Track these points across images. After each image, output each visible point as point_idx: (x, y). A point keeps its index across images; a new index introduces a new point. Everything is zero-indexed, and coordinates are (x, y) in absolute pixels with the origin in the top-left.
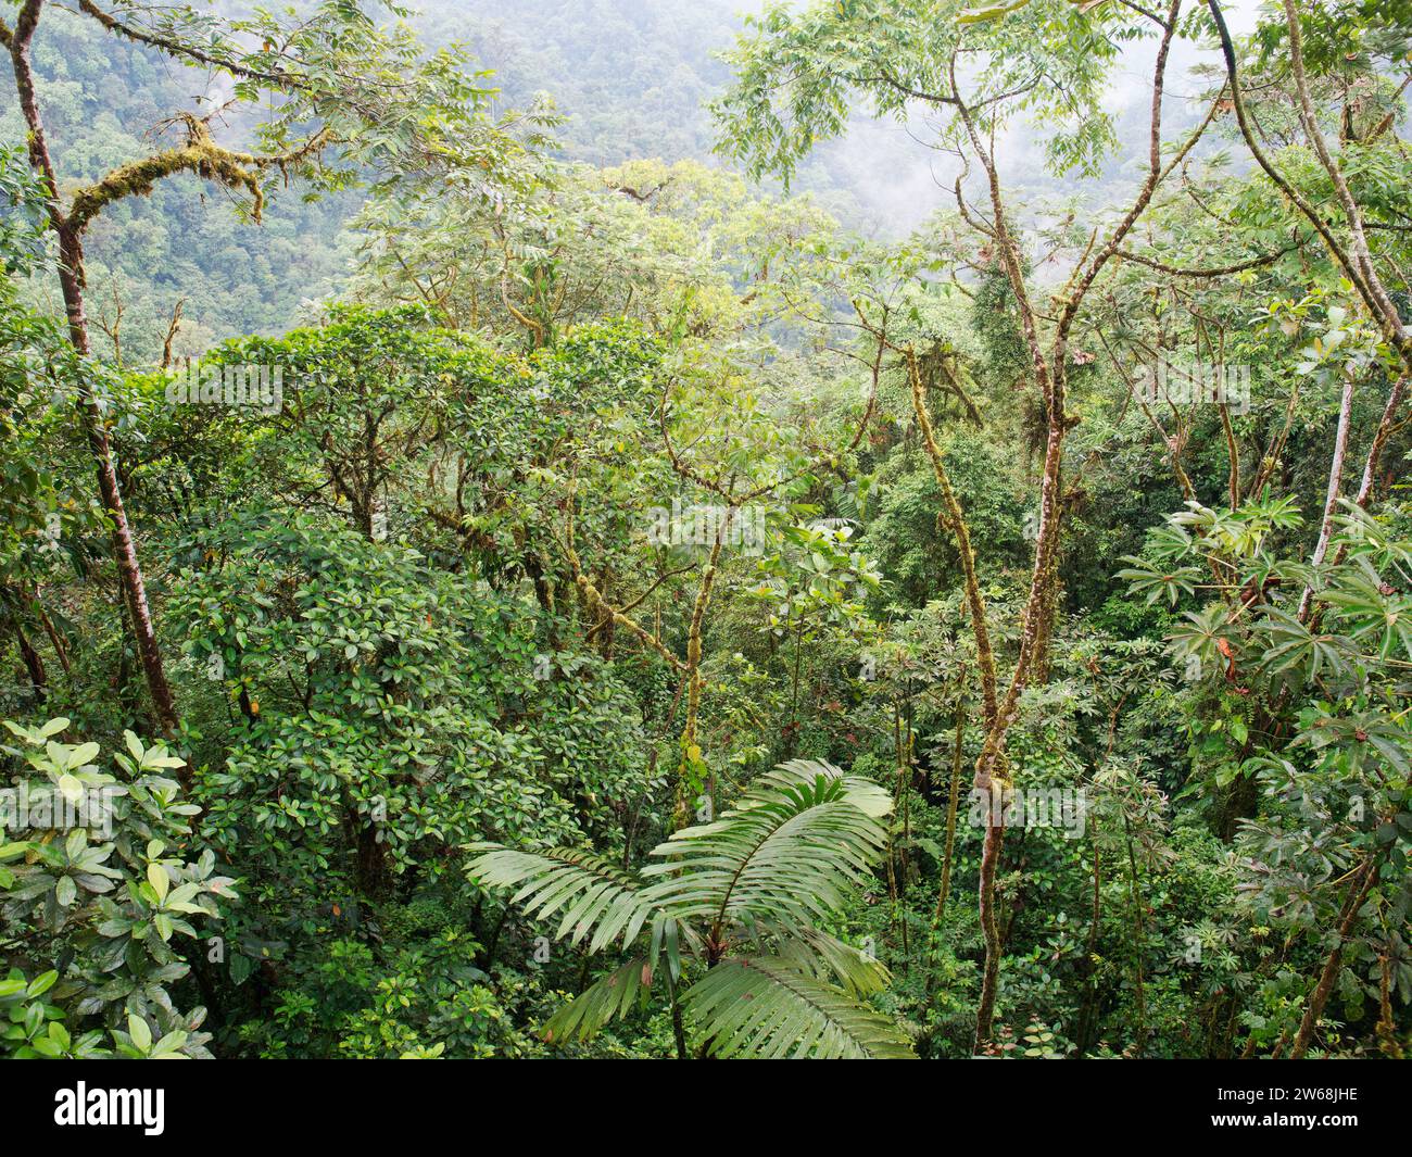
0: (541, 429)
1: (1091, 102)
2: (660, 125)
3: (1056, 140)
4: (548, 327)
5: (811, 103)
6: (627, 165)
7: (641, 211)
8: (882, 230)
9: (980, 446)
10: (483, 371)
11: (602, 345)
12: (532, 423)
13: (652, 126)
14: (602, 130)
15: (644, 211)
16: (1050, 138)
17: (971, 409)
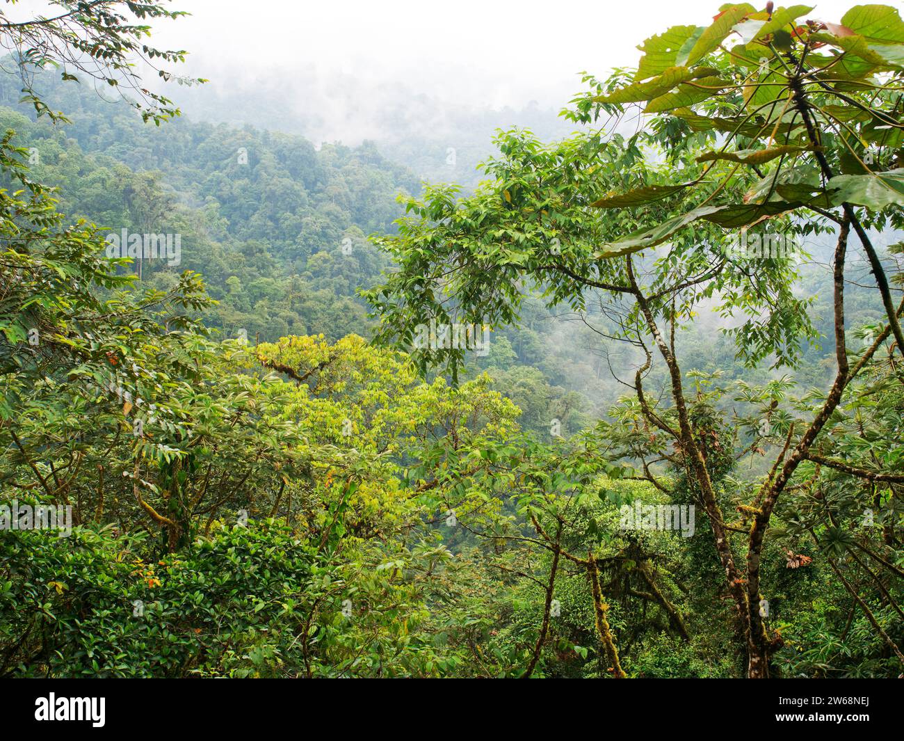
0: (166, 650)
1: (780, 287)
2: (325, 293)
3: (747, 328)
4: (185, 524)
5: (480, 292)
6: (285, 340)
7: (298, 394)
8: (573, 411)
9: (685, 664)
10: (102, 579)
11: (242, 551)
12: (156, 643)
13: (318, 293)
14: (262, 296)
15: (302, 393)
16: (741, 325)
17: (674, 618)
